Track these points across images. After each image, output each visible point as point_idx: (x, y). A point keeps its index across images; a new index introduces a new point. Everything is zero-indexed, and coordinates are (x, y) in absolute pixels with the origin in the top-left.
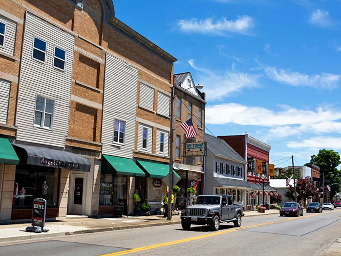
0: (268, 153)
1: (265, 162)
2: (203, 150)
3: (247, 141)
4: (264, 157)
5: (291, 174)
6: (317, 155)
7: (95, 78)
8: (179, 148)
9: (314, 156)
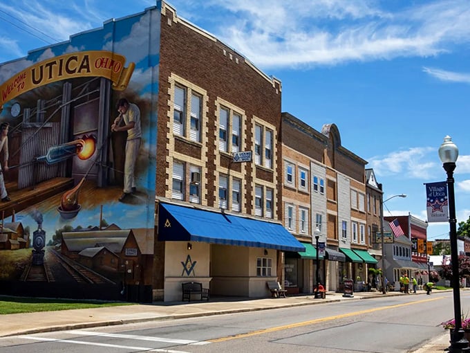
0: (425, 230)
1: (425, 241)
2: (392, 238)
3: (410, 222)
4: (423, 236)
5: (441, 249)
6: (466, 222)
7: (332, 193)
8: (370, 237)
9: (463, 223)
